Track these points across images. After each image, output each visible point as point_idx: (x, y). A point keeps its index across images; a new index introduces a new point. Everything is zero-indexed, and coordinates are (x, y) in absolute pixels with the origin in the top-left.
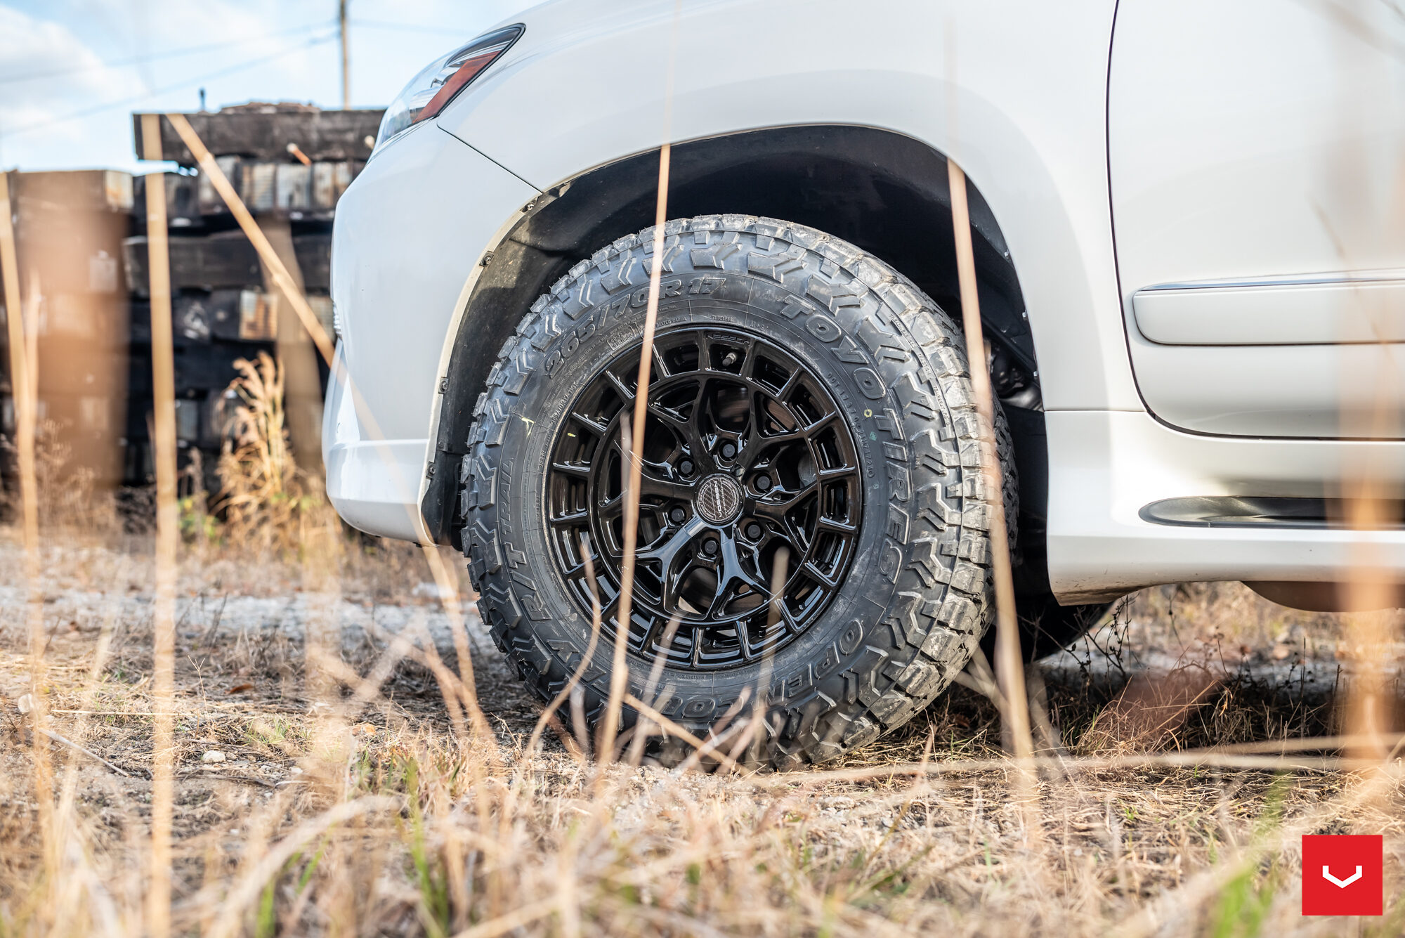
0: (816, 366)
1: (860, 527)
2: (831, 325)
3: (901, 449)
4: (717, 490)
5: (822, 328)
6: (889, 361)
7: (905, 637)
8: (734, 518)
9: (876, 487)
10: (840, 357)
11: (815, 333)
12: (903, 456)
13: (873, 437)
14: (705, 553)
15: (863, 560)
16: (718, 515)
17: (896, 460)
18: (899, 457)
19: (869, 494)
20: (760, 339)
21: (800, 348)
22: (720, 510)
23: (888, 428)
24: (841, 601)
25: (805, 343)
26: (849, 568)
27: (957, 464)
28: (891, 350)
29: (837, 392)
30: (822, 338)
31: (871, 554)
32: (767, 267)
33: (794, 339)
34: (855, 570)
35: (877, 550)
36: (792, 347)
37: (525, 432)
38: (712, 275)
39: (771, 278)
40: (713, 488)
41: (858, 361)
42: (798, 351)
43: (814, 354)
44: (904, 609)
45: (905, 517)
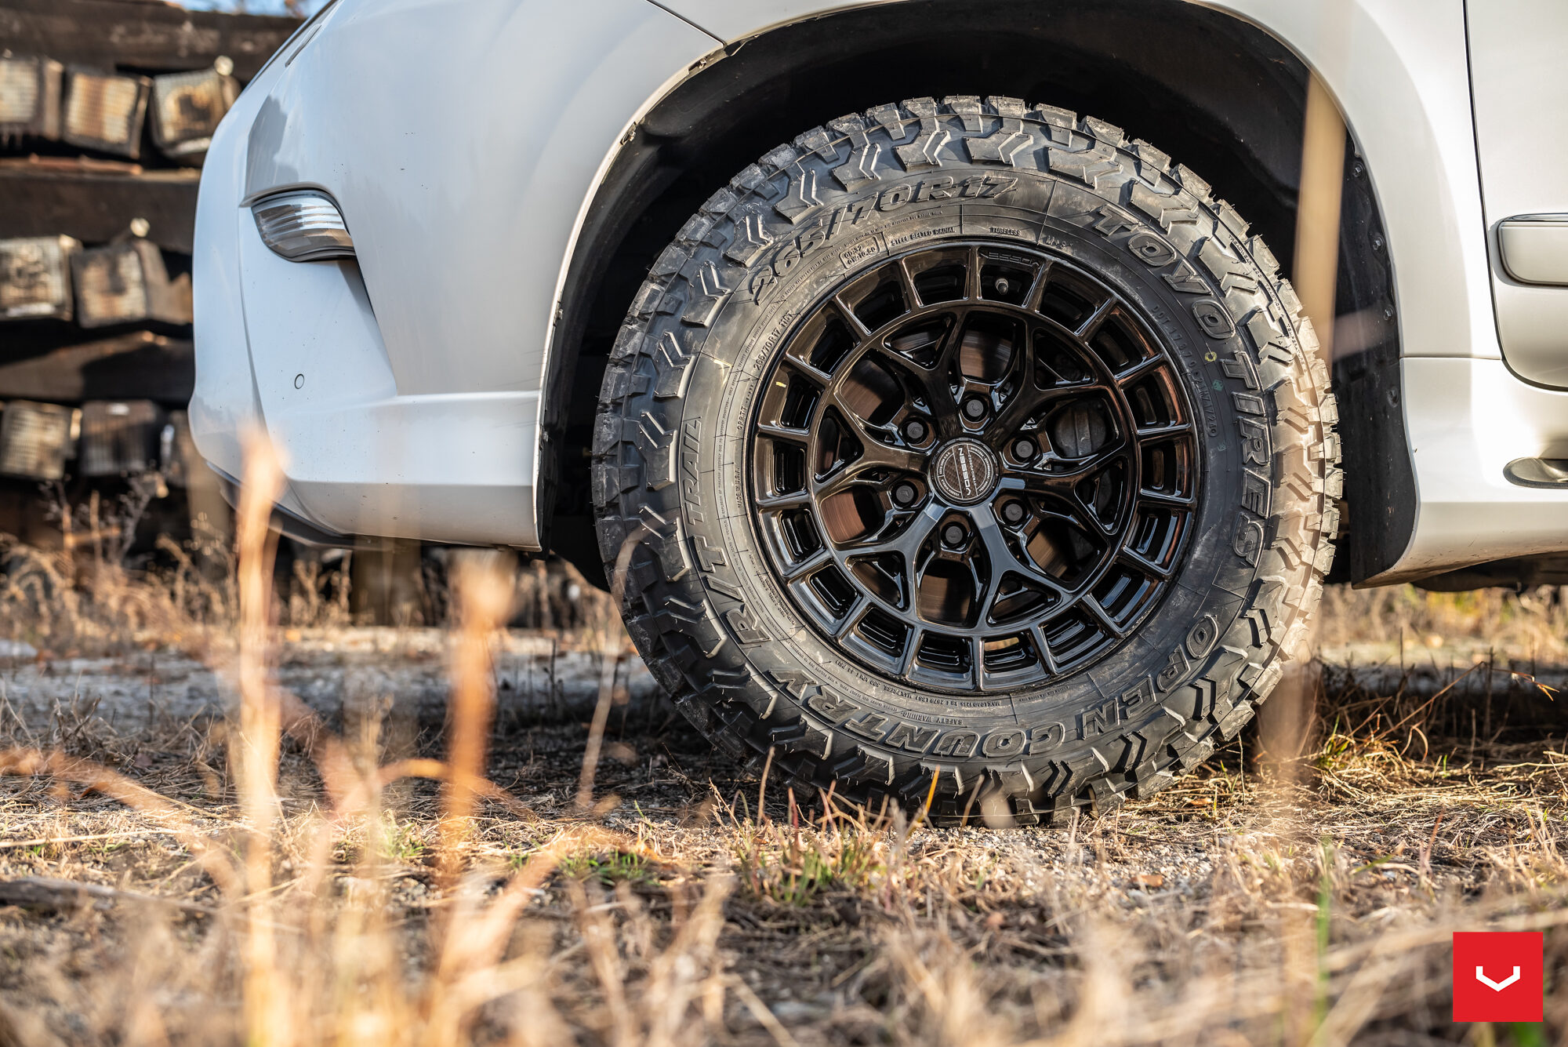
0: (1136, 297)
1: (1201, 499)
2: (1161, 244)
3: (1258, 402)
4: (963, 460)
5: (1152, 249)
6: (1237, 292)
7: (1269, 632)
8: (988, 496)
9: (1222, 448)
10: (1175, 286)
11: (1140, 255)
12: (1260, 409)
13: (1218, 386)
14: (946, 543)
15: (1208, 540)
16: (965, 491)
17: (1252, 415)
18: (1256, 411)
19: (1211, 457)
20: (1058, 260)
21: (1116, 273)
22: (967, 486)
23: (1240, 376)
24: (1180, 593)
25: (1122, 266)
26: (1188, 551)
27: (1317, 420)
28: (1239, 278)
29: (1166, 330)
30: (1149, 261)
31: (1218, 532)
32: (1074, 167)
33: (1109, 261)
34: (1197, 554)
35: (1229, 526)
36: (1104, 271)
37: (719, 380)
38: (997, 172)
39: (1080, 181)
40: (958, 456)
41: (1200, 291)
42: (1112, 276)
43: (1136, 281)
44: (1270, 597)
45: (1265, 485)
